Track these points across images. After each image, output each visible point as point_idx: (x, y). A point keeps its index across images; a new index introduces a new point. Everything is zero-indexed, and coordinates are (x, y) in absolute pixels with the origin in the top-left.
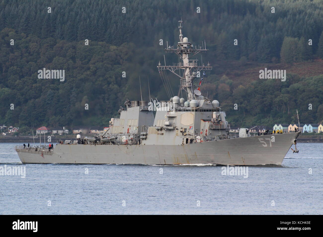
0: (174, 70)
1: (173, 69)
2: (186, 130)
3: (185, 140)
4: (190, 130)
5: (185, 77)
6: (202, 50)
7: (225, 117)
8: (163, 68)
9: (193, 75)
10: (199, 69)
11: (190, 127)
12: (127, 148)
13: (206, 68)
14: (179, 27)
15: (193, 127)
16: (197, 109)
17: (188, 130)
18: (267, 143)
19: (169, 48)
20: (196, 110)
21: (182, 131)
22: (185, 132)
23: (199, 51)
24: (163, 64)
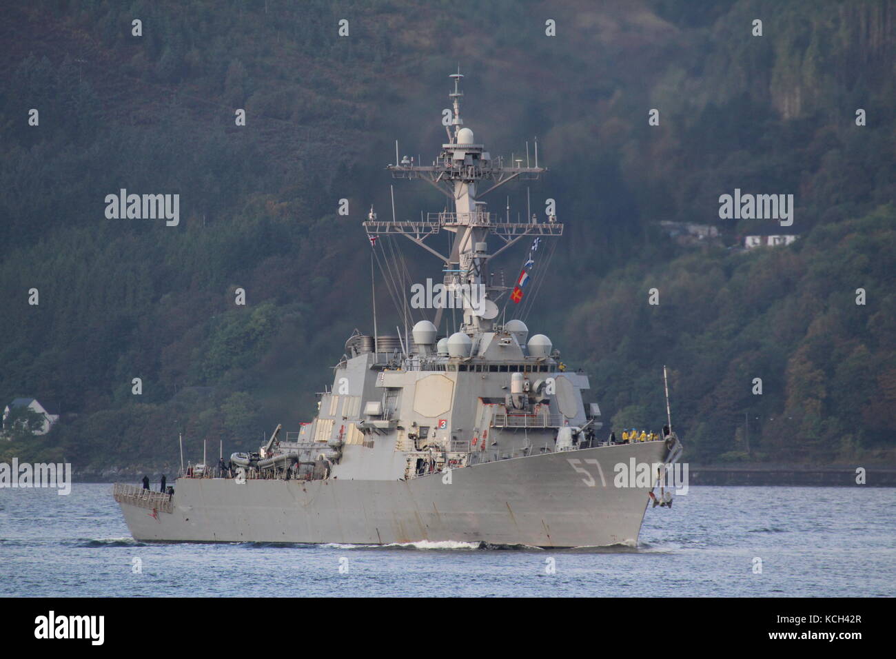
0: (421, 236)
1: (418, 232)
2: (425, 432)
3: (413, 464)
4: (439, 430)
5: (458, 260)
6: (524, 170)
7: (583, 391)
8: (383, 229)
9: (477, 252)
10: (514, 233)
11: (440, 421)
12: (304, 490)
13: (541, 230)
14: (450, 95)
15: (448, 423)
16: (464, 364)
17: (431, 432)
18: (593, 476)
19: (403, 162)
20: (462, 368)
21: (415, 436)
22: (424, 437)
23: (514, 173)
24: (383, 215)
